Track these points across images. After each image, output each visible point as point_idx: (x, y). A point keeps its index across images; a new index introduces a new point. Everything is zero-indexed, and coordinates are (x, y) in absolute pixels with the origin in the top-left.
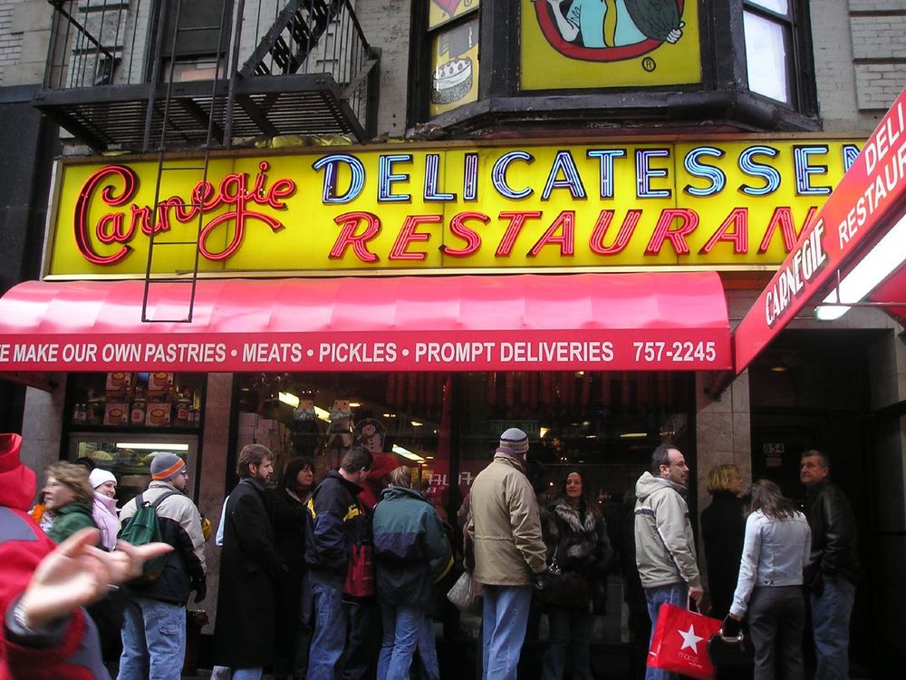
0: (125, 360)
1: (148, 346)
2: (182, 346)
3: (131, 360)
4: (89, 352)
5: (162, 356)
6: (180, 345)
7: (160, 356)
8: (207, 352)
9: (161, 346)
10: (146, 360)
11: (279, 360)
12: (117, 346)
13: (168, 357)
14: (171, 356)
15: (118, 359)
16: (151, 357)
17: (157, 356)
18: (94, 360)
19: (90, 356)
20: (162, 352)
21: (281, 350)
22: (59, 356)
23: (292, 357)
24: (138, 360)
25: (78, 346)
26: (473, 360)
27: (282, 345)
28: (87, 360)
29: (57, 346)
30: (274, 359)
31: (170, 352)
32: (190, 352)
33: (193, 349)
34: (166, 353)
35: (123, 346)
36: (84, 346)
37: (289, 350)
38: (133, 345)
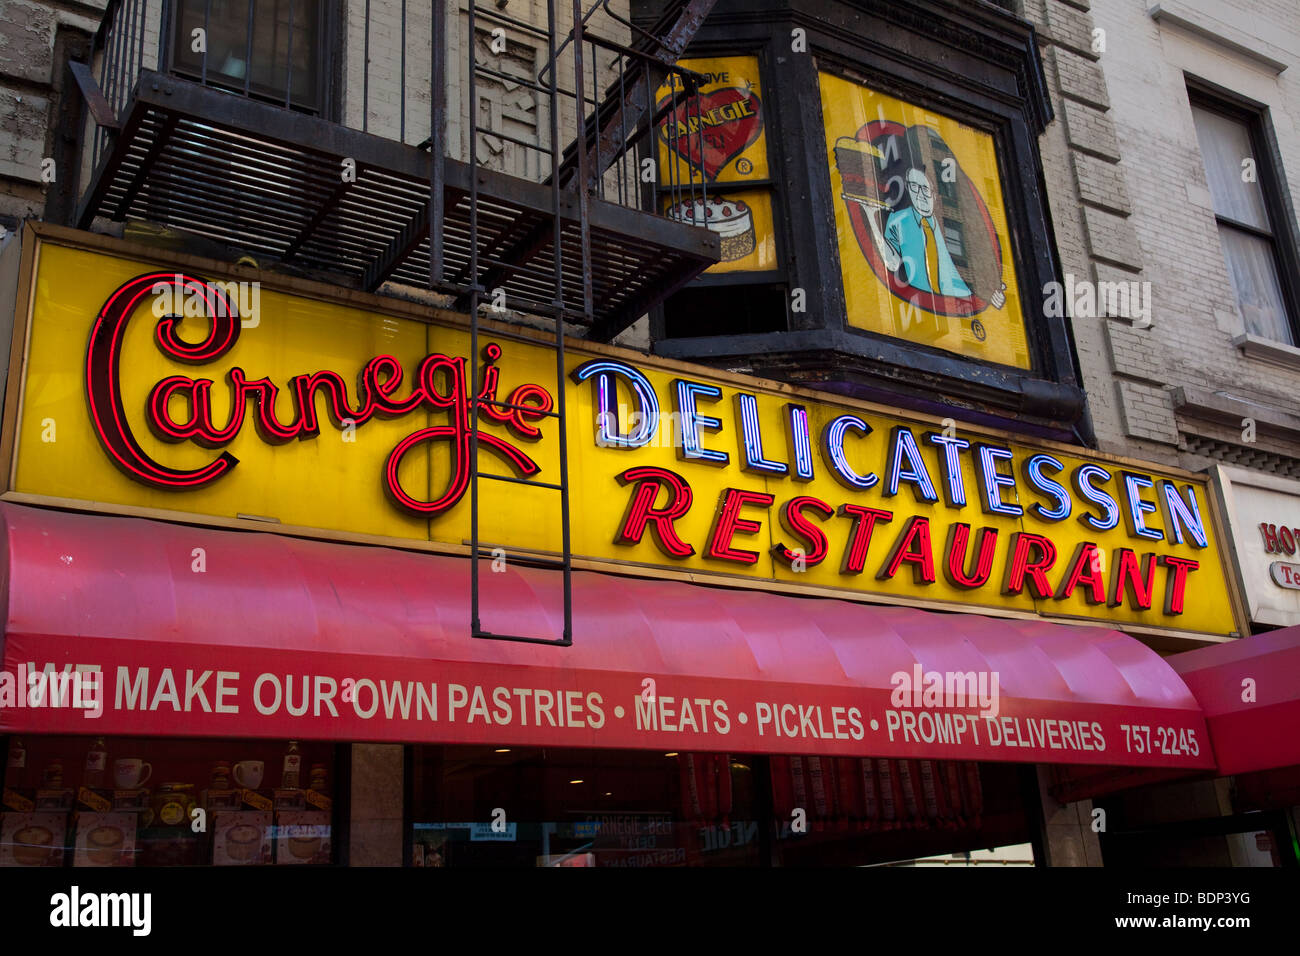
0: (405, 715)
1: (453, 688)
2: (523, 693)
3: (420, 717)
4: (319, 696)
5: (484, 711)
6: (517, 691)
7: (479, 711)
8: (571, 708)
9: (478, 691)
10: (452, 718)
11: (696, 730)
12: (383, 683)
13: (495, 714)
14: (503, 714)
15: (389, 714)
16: (462, 713)
17: (474, 711)
18: (334, 713)
19: (323, 703)
20: (483, 704)
21: (697, 710)
22: (244, 699)
23: (716, 724)
24: (434, 716)
25: (289, 679)
26: (959, 742)
27: (698, 702)
28: (317, 713)
29: (235, 676)
30: (688, 727)
31: (499, 703)
32: (539, 707)
33: (544, 700)
34: (492, 707)
35: (397, 686)
36: (306, 679)
37: (709, 709)
38: (420, 686)
